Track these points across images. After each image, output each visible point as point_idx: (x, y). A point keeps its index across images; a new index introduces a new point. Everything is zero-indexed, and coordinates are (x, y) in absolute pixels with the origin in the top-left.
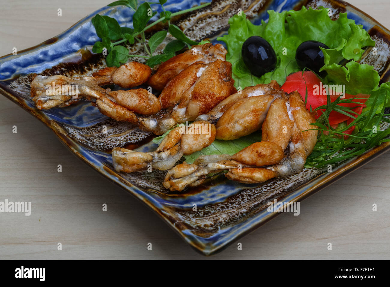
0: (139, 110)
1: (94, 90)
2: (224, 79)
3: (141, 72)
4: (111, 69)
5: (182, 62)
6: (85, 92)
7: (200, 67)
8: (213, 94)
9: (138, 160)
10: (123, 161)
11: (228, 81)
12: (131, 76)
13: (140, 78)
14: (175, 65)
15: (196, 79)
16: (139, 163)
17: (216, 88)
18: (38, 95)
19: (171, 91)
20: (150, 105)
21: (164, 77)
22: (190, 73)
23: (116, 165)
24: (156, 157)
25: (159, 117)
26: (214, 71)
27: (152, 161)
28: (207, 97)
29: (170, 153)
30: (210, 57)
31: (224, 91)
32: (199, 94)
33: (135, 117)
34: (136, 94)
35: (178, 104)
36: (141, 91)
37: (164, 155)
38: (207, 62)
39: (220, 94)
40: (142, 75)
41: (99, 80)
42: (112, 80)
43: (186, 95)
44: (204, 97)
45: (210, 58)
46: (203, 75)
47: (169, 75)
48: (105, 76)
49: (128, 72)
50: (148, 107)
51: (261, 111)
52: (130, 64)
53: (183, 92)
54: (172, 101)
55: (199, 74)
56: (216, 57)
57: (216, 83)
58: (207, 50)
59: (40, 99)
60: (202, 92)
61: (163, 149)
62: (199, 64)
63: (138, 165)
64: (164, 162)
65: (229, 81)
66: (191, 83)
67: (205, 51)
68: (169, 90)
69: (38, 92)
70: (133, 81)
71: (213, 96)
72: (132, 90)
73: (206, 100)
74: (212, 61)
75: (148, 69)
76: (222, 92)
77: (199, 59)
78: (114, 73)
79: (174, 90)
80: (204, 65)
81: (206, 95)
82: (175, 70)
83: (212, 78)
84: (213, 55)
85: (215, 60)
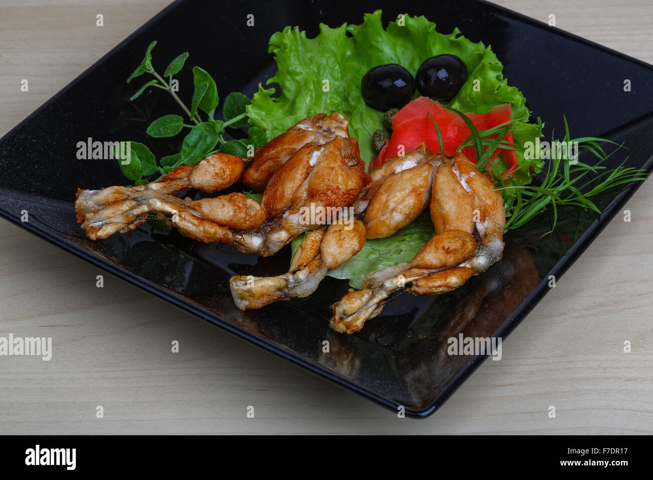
0: (236, 225)
1: (167, 202)
2: (350, 164)
3: (230, 167)
4: (187, 168)
5: (286, 147)
6: (155, 207)
7: (313, 151)
8: (338, 188)
9: (268, 289)
10: (247, 294)
11: (355, 165)
12: (217, 174)
13: (230, 175)
14: (276, 152)
15: (310, 169)
16: (270, 292)
17: (340, 179)
18: (88, 219)
19: (276, 191)
20: (250, 215)
21: (263, 171)
22: (301, 160)
23: (239, 301)
24: (291, 281)
25: (265, 232)
26: (333, 154)
27: (287, 287)
28: (329, 193)
29: (309, 271)
30: (326, 133)
31: (352, 182)
32: (318, 191)
33: (231, 234)
34: (229, 202)
35: (289, 208)
36: (235, 197)
37: (302, 275)
38: (322, 142)
39: (347, 186)
40: (233, 170)
41: (171, 186)
42: (190, 184)
43: (299, 194)
44: (325, 194)
45: (325, 136)
46: (319, 163)
47: (270, 167)
48: (180, 179)
49: (211, 169)
50: (247, 218)
51: (422, 187)
52: (212, 157)
53: (294, 189)
54: (280, 206)
55: (313, 162)
56: (334, 132)
57: (339, 171)
58: (320, 124)
59: (92, 225)
60: (322, 186)
61: (298, 267)
62: (311, 146)
63: (269, 295)
64: (304, 286)
65: (357, 164)
66: (303, 175)
67: (317, 125)
68: (274, 190)
69: (88, 216)
70: (220, 181)
71: (337, 191)
72: (222, 197)
73: (329, 198)
74: (328, 140)
75: (240, 161)
76: (350, 183)
77: (310, 139)
78: (191, 173)
79: (280, 189)
80: (319, 147)
81: (328, 190)
82: (277, 159)
83: (332, 165)
84: (329, 130)
85: (333, 136)
